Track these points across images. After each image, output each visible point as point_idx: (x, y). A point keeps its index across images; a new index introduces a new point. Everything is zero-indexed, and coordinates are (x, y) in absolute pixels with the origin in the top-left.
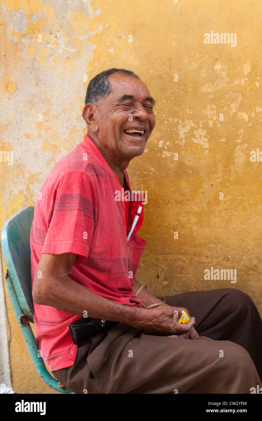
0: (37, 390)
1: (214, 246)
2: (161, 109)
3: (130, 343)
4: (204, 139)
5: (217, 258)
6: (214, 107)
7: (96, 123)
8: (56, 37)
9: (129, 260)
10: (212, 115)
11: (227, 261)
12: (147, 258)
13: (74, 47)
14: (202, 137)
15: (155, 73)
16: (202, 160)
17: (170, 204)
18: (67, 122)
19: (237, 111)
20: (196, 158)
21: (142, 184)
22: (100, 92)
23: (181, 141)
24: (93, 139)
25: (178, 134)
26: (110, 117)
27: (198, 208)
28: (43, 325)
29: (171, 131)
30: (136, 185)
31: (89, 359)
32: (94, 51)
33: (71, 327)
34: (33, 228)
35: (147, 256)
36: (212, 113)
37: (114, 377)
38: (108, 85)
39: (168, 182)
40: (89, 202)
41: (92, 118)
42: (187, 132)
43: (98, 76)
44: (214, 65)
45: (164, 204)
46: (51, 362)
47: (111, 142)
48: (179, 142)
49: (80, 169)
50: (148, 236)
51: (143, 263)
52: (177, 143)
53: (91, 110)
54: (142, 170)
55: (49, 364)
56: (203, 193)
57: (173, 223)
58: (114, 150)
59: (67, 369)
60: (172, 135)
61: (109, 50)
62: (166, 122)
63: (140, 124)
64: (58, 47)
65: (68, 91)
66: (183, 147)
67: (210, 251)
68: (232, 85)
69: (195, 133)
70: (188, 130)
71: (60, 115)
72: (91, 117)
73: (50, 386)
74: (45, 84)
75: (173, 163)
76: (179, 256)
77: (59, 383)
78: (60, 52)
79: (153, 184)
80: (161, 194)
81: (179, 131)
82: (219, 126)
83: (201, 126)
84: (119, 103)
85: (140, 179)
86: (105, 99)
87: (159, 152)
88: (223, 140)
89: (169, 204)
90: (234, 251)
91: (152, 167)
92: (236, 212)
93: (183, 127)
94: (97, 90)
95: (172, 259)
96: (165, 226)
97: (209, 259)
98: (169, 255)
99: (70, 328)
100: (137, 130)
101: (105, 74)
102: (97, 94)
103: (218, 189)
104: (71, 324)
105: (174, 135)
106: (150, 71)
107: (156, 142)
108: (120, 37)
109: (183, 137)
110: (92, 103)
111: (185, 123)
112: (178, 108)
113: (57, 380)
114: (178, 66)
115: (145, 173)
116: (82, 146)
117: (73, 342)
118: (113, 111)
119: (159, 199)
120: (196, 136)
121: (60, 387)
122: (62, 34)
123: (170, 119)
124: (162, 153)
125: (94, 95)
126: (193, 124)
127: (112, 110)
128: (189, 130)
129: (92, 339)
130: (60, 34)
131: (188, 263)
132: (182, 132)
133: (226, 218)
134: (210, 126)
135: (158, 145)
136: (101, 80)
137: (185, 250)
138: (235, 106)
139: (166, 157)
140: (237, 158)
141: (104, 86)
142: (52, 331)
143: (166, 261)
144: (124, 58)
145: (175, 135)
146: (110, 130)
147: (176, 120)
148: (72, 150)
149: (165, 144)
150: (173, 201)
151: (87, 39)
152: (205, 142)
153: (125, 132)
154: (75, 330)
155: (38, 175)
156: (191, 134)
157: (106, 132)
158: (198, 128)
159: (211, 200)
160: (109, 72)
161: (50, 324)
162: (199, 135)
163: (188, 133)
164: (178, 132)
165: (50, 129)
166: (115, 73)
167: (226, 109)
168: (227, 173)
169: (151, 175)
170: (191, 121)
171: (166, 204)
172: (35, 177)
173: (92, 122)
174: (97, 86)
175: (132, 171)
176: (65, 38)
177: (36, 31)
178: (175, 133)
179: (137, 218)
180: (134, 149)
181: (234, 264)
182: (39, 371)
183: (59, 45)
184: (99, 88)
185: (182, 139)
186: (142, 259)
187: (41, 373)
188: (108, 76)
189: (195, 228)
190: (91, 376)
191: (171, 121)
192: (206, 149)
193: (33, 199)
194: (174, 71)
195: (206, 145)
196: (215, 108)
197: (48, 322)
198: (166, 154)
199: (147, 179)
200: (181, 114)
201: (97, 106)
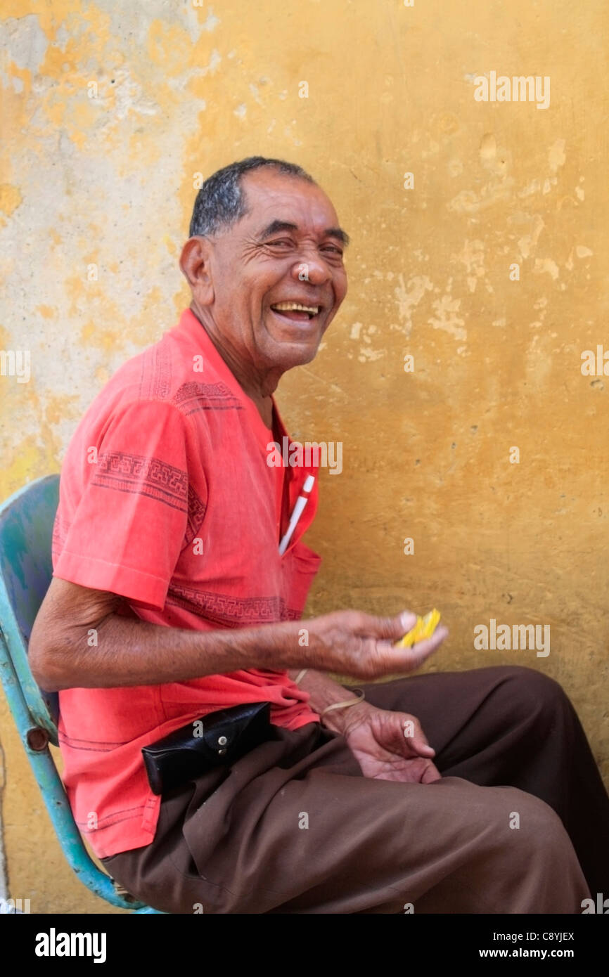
0: (66, 903)
1: (478, 568)
2: (357, 249)
3: (283, 792)
4: (457, 321)
5: (484, 596)
6: (480, 245)
7: (208, 283)
8: (113, 82)
9: (282, 600)
10: (475, 265)
11: (509, 603)
12: (323, 595)
13: (155, 104)
14: (452, 315)
15: (343, 166)
16: (450, 368)
17: (376, 471)
18: (138, 280)
19: (532, 257)
20: (436, 364)
21: (313, 425)
22: (222, 212)
23: (403, 325)
24: (201, 319)
25: (395, 309)
26: (240, 273)
27: (441, 480)
28: (82, 749)
29: (380, 302)
30: (299, 427)
31: (186, 829)
32: (202, 116)
33: (147, 753)
34: (58, 523)
35: (323, 590)
36: (474, 259)
37: (245, 870)
38: (241, 195)
39: (373, 421)
40: (180, 476)
41: (201, 272)
42: (416, 304)
43: (221, 173)
44: (480, 148)
45: (363, 469)
46: (100, 835)
47: (241, 331)
48: (397, 327)
49: (163, 397)
50: (325, 544)
51: (314, 607)
52: (394, 328)
53: (200, 252)
54: (312, 391)
55: (94, 839)
56: (454, 444)
57: (382, 514)
58: (246, 349)
59: (136, 852)
60: (382, 311)
61: (236, 113)
62: (367, 281)
63: (309, 292)
64: (118, 104)
65: (141, 206)
66: (408, 338)
67: (469, 580)
68: (522, 195)
69: (434, 306)
70: (418, 300)
71: (121, 262)
72: (199, 268)
73: (96, 891)
74: (88, 192)
75: (383, 376)
76: (398, 592)
77: (117, 885)
78: (121, 116)
79: (337, 424)
80: (355, 447)
81: (399, 301)
82: (490, 290)
83: (449, 289)
84: (263, 239)
85: (307, 413)
86: (232, 228)
87: (352, 351)
88: (500, 323)
89: (373, 469)
90: (526, 581)
91: (337, 385)
92: (530, 490)
93: (409, 291)
94: (216, 208)
95: (380, 598)
96: (365, 522)
97: (466, 597)
98: (373, 589)
99: (145, 757)
100: (303, 305)
101: (237, 169)
102: (215, 217)
103: (489, 435)
104: (149, 746)
105: (386, 310)
106: (332, 162)
107: (344, 326)
108: (262, 84)
109: (408, 315)
110: (203, 235)
111: (413, 283)
112: (397, 249)
113: (111, 878)
114: (397, 150)
115: (320, 398)
116: (176, 337)
117: (150, 790)
118: (247, 258)
119: (352, 460)
120: (438, 313)
121: (120, 895)
122: (127, 74)
123: (376, 273)
124: (359, 351)
125: (209, 217)
126: (432, 285)
127: (246, 255)
128: (422, 299)
129: (194, 781)
130: (122, 75)
131: (419, 608)
132: (406, 303)
133: (506, 502)
134: (469, 290)
135: (350, 333)
136: (225, 183)
137: (411, 578)
138: (529, 244)
139: (367, 362)
140: (532, 365)
141: (232, 198)
142: (102, 763)
143: (366, 602)
144: (270, 130)
145: (389, 311)
146: (239, 303)
147: (390, 276)
148: (150, 345)
149: (364, 331)
150: (382, 463)
151: (185, 88)
152: (457, 326)
153: (274, 308)
154: (157, 761)
155: (69, 403)
156: (425, 309)
157: (230, 306)
158: (443, 293)
159: (472, 461)
160: (247, 164)
161: (97, 747)
162: (446, 311)
163: (420, 305)
164: (396, 302)
165: (99, 294)
166: (259, 169)
167: (506, 249)
168: (509, 399)
169: (332, 403)
170: (427, 279)
171: (368, 471)
172: (62, 406)
173: (200, 280)
174: (215, 198)
175: (289, 394)
176: (134, 85)
177: (67, 67)
178: (389, 305)
179: (302, 503)
180: (292, 348)
181: (527, 610)
182: (70, 858)
183: (119, 100)
184: (221, 202)
185: (405, 319)
186: (310, 597)
187: (75, 862)
188: (243, 175)
189: (434, 526)
190: (192, 868)
191: (378, 278)
192: (460, 343)
193: (58, 458)
194: (387, 161)
195: (461, 335)
196: (482, 248)
197: (91, 742)
198: (367, 355)
199: (323, 411)
200: (403, 261)
201: (214, 245)
